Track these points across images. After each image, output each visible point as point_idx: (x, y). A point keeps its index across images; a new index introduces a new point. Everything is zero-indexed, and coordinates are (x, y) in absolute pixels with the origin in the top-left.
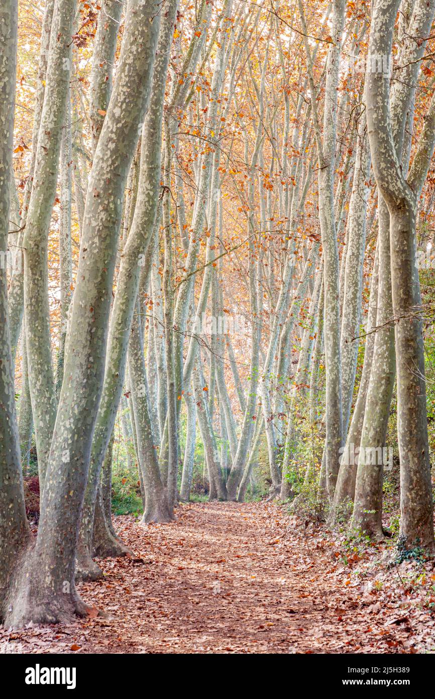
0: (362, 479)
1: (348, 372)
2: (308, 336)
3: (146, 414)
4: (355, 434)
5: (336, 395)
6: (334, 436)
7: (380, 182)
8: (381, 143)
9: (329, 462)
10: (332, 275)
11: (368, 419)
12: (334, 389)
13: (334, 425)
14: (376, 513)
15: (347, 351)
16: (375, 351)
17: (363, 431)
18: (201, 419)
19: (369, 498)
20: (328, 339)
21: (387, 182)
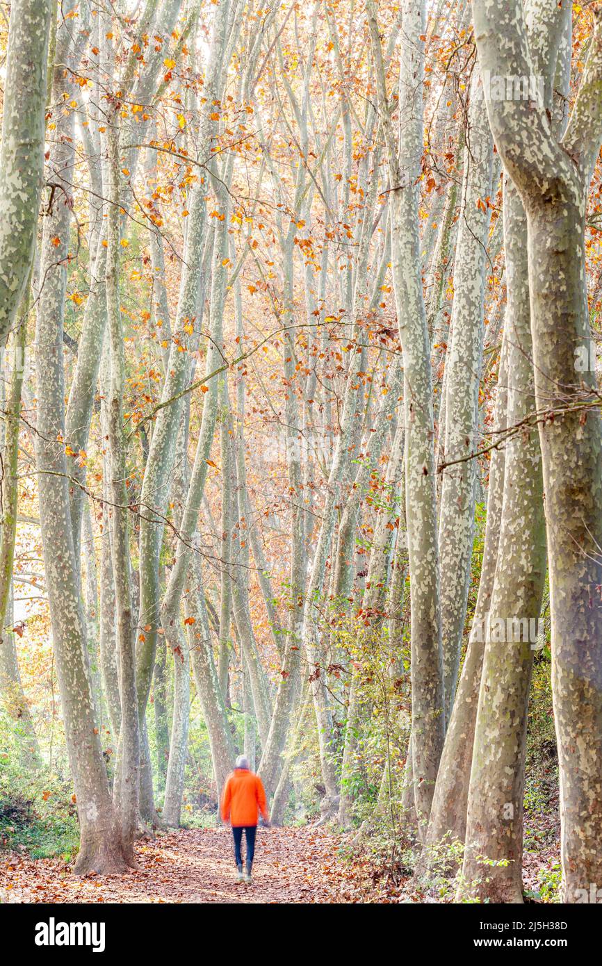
0: (481, 792)
1: (454, 582)
2: (384, 523)
3: (81, 670)
4: (469, 700)
5: (430, 625)
6: (428, 705)
7: (504, 143)
8: (504, 60)
9: (418, 757)
10: (419, 392)
11: (490, 668)
12: (426, 613)
13: (427, 683)
14: (511, 864)
15: (453, 542)
16: (502, 530)
17: (482, 693)
18: (201, 680)
19: (494, 832)
20: (414, 516)
21: (520, 145)
